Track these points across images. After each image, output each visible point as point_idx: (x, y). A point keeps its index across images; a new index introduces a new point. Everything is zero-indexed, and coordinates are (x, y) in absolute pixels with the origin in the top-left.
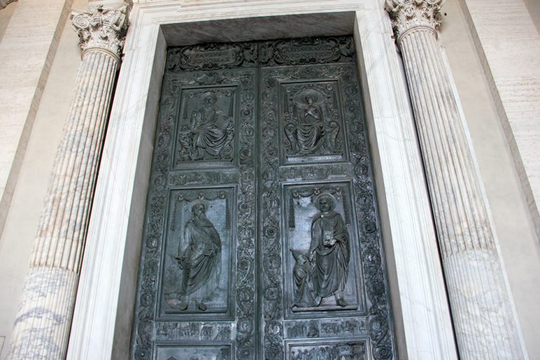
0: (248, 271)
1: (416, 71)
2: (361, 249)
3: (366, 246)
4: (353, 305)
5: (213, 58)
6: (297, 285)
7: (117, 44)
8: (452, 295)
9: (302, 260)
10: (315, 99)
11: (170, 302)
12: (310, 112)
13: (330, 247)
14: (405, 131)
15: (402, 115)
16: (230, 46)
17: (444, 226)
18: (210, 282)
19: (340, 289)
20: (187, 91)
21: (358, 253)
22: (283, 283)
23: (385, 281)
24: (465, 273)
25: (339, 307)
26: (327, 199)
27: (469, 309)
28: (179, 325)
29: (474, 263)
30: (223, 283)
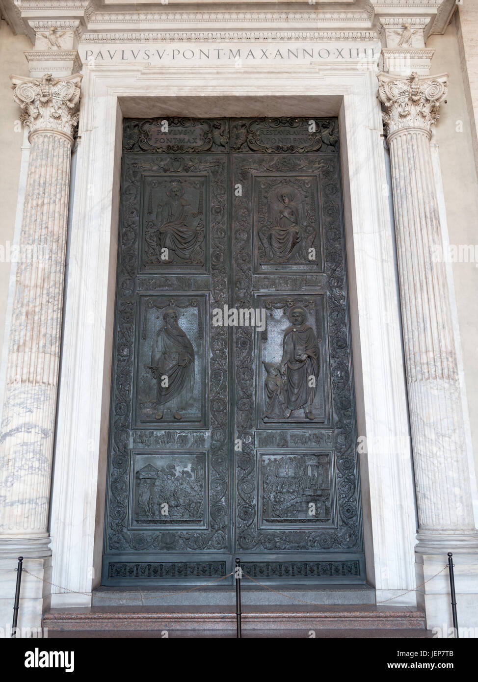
0: (221, 382)
1: (402, 182)
2: (331, 365)
3: (335, 362)
4: (320, 418)
5: (178, 137)
6: (269, 397)
7: (71, 123)
8: (413, 418)
9: (274, 372)
10: (292, 198)
11: (145, 411)
12: (286, 214)
13: (301, 361)
14: (383, 251)
15: (382, 233)
16: (196, 123)
17: (412, 352)
18: (184, 392)
19: (309, 403)
20: (150, 179)
21: (328, 368)
22: (256, 395)
23: (351, 397)
24: (426, 400)
25: (308, 420)
26: (300, 313)
27: (426, 433)
28: (155, 433)
29: (435, 392)
30: (196, 392)
